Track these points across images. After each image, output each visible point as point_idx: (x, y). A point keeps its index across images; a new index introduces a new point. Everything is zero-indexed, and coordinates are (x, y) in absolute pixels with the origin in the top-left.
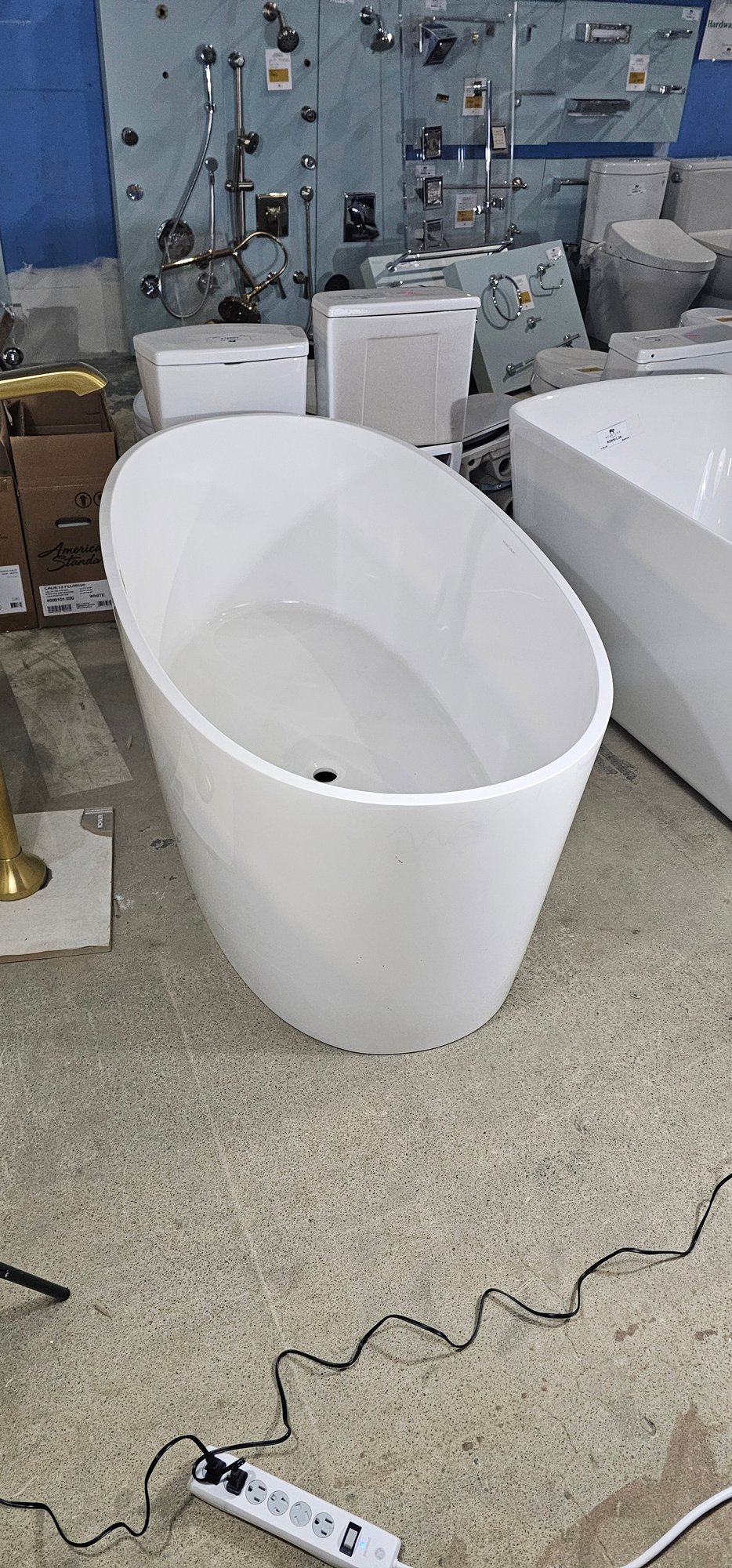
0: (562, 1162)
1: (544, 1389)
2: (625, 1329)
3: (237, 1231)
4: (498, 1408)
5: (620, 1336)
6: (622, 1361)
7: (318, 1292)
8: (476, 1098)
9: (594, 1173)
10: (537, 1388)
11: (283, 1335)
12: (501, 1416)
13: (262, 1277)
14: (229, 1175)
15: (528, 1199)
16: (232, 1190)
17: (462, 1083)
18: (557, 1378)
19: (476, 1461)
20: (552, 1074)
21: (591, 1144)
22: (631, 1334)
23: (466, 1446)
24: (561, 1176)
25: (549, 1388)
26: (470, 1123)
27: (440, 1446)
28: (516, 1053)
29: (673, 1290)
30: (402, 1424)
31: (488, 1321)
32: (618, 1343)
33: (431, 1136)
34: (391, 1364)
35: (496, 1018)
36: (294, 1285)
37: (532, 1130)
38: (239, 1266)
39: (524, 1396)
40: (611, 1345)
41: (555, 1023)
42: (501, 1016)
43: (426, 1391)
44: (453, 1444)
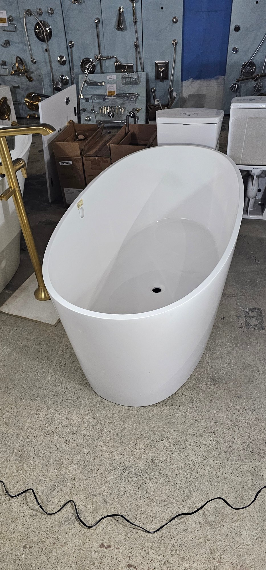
0: (135, 471)
1: (62, 546)
2: (106, 545)
3: (19, 435)
4: (44, 542)
5: (102, 546)
6: (95, 555)
7: (25, 468)
8: (124, 431)
9: (143, 482)
10: (60, 544)
11: (5, 475)
12: (42, 545)
13: (14, 454)
14: (31, 415)
15: (112, 477)
16: (28, 421)
17: (124, 423)
18: (70, 545)
19: (23, 554)
20: (159, 436)
21: (151, 470)
22: (106, 548)
23: (25, 547)
24: (130, 476)
25: (64, 547)
26: (115, 439)
27: (18, 541)
28: (152, 422)
29: (134, 543)
30: (13, 526)
31: (64, 511)
32: (99, 548)
33: (99, 436)
34: (26, 505)
35: (155, 405)
36: (20, 462)
37: (134, 453)
38: (11, 446)
39: (54, 544)
40: (96, 547)
41: (176, 418)
42: (158, 405)
43: (28, 521)
44: (21, 543)
